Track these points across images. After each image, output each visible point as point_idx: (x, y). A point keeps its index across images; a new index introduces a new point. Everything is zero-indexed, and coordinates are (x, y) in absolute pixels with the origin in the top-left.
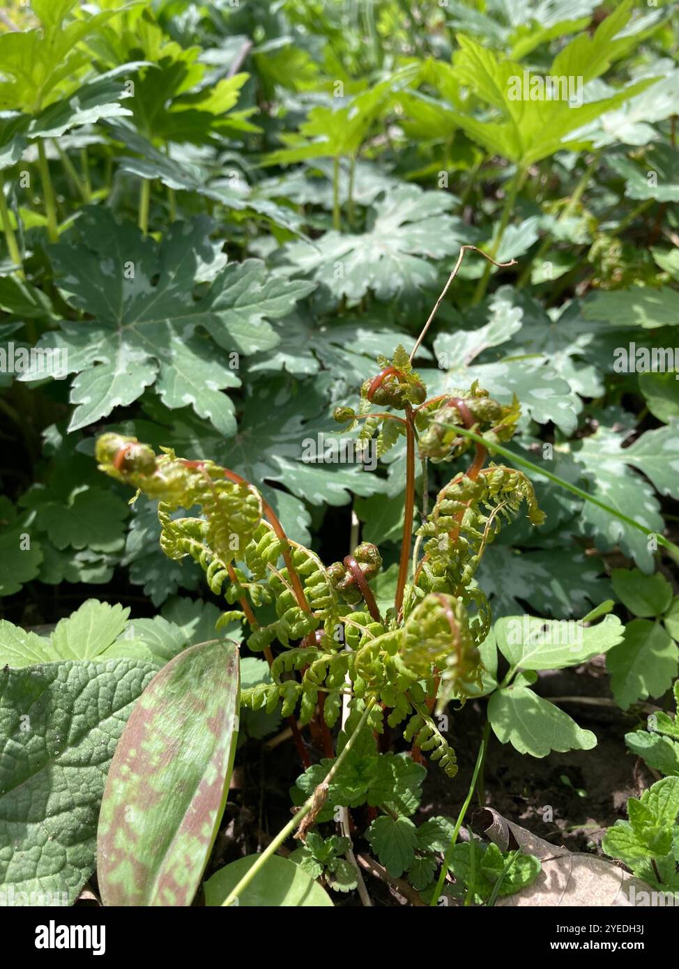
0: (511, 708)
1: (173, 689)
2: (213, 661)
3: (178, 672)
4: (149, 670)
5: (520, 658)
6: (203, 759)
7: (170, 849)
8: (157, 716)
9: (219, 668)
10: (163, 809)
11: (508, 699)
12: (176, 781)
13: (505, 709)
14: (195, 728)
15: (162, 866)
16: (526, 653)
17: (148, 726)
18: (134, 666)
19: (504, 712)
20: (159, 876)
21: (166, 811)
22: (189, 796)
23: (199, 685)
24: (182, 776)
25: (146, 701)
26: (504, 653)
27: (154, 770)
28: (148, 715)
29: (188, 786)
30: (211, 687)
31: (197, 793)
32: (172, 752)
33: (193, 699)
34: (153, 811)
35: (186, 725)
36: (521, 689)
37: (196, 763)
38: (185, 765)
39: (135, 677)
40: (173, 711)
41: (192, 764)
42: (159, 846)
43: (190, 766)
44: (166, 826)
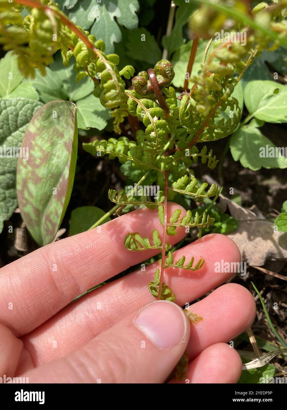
0: (245, 139)
1: (45, 124)
2: (63, 112)
3: (46, 114)
4: (37, 105)
5: (256, 109)
6: (63, 164)
7: (49, 203)
8: (37, 138)
9: (67, 116)
10: (44, 186)
11: (244, 133)
12: (50, 173)
13: (241, 139)
14: (59, 146)
15: (46, 210)
16: (261, 107)
17: (33, 142)
18: (28, 103)
19: (240, 141)
20: (45, 214)
21: (45, 186)
22: (57, 181)
23: (59, 124)
24: (52, 171)
25: (32, 128)
26: (248, 106)
27: (38, 166)
28: (33, 136)
29: (56, 177)
30: (65, 126)
31: (61, 180)
32: (47, 157)
33: (56, 132)
34: (39, 185)
35: (53, 144)
36: (253, 129)
37: (60, 165)
38: (53, 166)
39: (29, 109)
40: (45, 136)
41: (57, 166)
42: (44, 202)
43: (56, 166)
44: (46, 194)
